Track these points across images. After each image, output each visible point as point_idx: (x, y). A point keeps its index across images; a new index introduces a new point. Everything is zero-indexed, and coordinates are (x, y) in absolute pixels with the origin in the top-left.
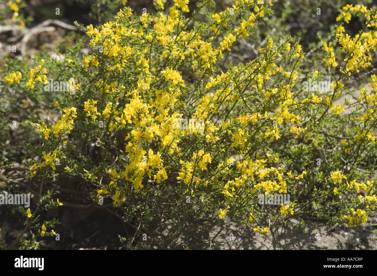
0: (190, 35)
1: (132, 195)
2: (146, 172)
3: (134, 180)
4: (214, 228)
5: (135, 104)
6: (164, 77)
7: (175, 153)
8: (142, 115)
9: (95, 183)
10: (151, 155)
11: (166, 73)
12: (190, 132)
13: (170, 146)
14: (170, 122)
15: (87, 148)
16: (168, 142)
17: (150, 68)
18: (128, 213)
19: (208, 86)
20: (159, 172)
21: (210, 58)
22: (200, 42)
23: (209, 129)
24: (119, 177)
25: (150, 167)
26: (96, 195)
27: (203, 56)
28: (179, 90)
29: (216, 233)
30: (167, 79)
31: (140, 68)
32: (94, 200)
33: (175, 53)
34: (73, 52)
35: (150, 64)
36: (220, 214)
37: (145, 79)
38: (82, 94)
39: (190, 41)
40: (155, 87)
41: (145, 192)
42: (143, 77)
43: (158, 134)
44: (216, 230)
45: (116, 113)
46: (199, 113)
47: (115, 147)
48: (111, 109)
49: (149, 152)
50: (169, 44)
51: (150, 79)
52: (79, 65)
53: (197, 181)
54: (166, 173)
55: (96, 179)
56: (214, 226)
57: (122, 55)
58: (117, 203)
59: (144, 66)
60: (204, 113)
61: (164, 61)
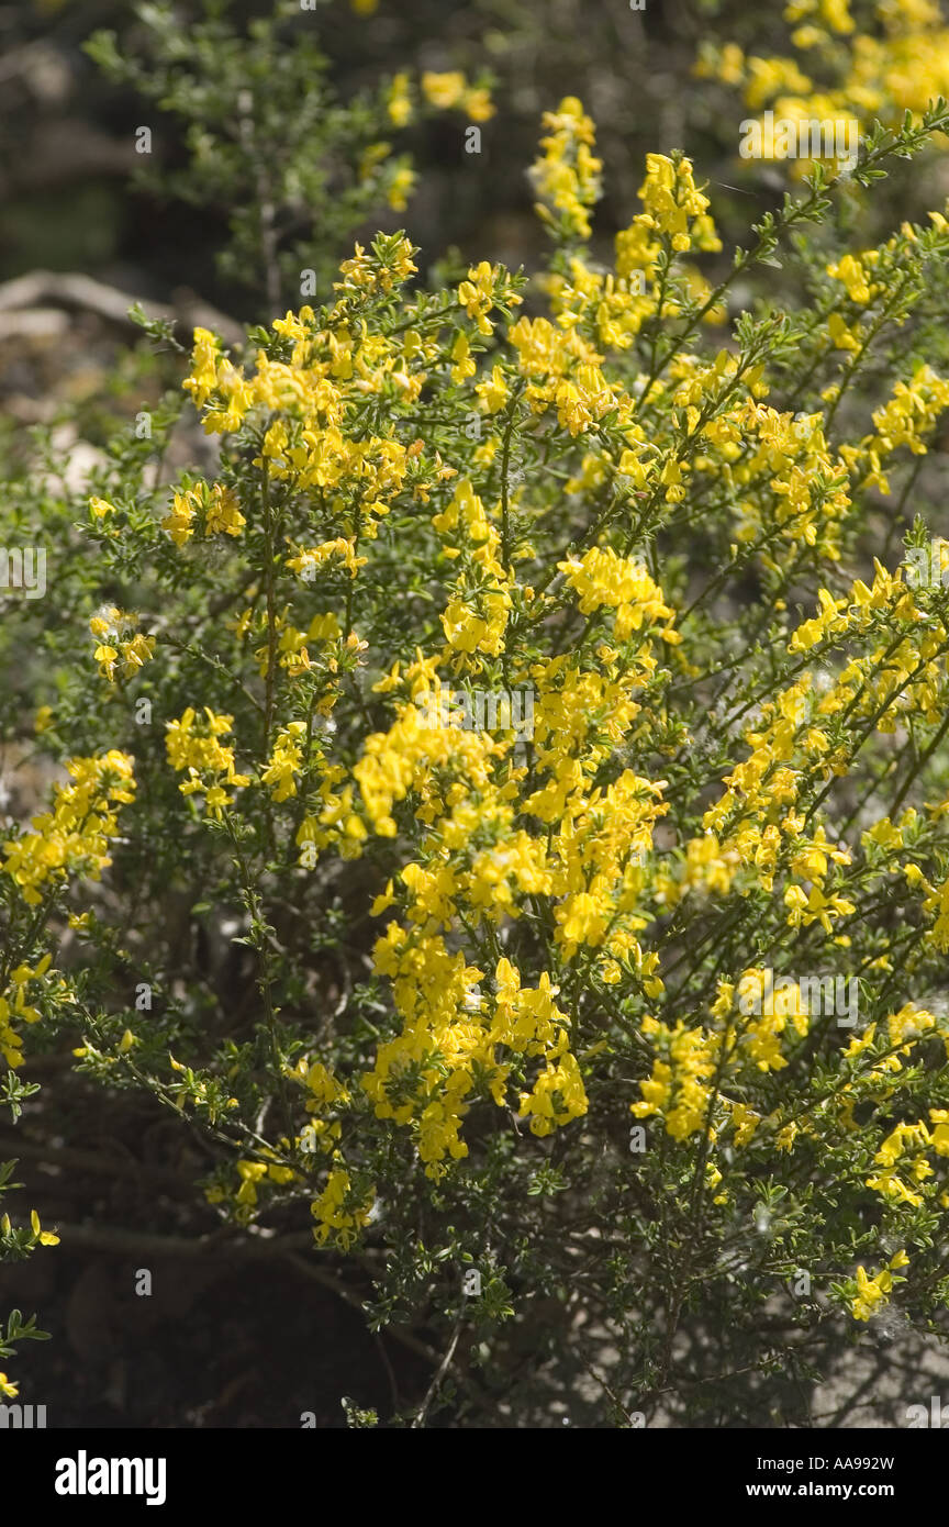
0: (715, 375)
1: (417, 1191)
2: (481, 1077)
3: (417, 1114)
4: (840, 1363)
5: (412, 737)
6: (573, 590)
7: (631, 983)
8: (456, 787)
9: (225, 1129)
10: (509, 992)
11: (584, 571)
12: (698, 884)
13: (598, 949)
14: (598, 825)
15: (194, 946)
16: (587, 925)
17: (506, 549)
18: (391, 1284)
19: (805, 637)
20: (544, 1076)
21: (817, 495)
22: (758, 412)
23: (798, 857)
24: (346, 1098)
25: (504, 1052)
26: (236, 1190)
27: (778, 486)
28: (648, 660)
29: (851, 1391)
30: (588, 605)
31: (453, 545)
32: (224, 1214)
33: (631, 468)
34: (125, 455)
35: (502, 524)
36: (857, 1293)
37: (480, 603)
38: (173, 672)
39: (714, 407)
40: (532, 642)
41: (477, 1177)
42: (470, 593)
43: (532, 888)
44: (849, 1374)
45: (331, 772)
46: (749, 779)
47: (331, 942)
48: (300, 754)
49: (499, 975)
50: (602, 422)
51: (507, 600)
52: (150, 528)
53: (744, 1126)
54: (578, 1085)
55: (229, 1112)
56: (840, 1354)
57: (363, 482)
58: (334, 1232)
59: (472, 534)
60: (778, 776)
61: (585, 502)
